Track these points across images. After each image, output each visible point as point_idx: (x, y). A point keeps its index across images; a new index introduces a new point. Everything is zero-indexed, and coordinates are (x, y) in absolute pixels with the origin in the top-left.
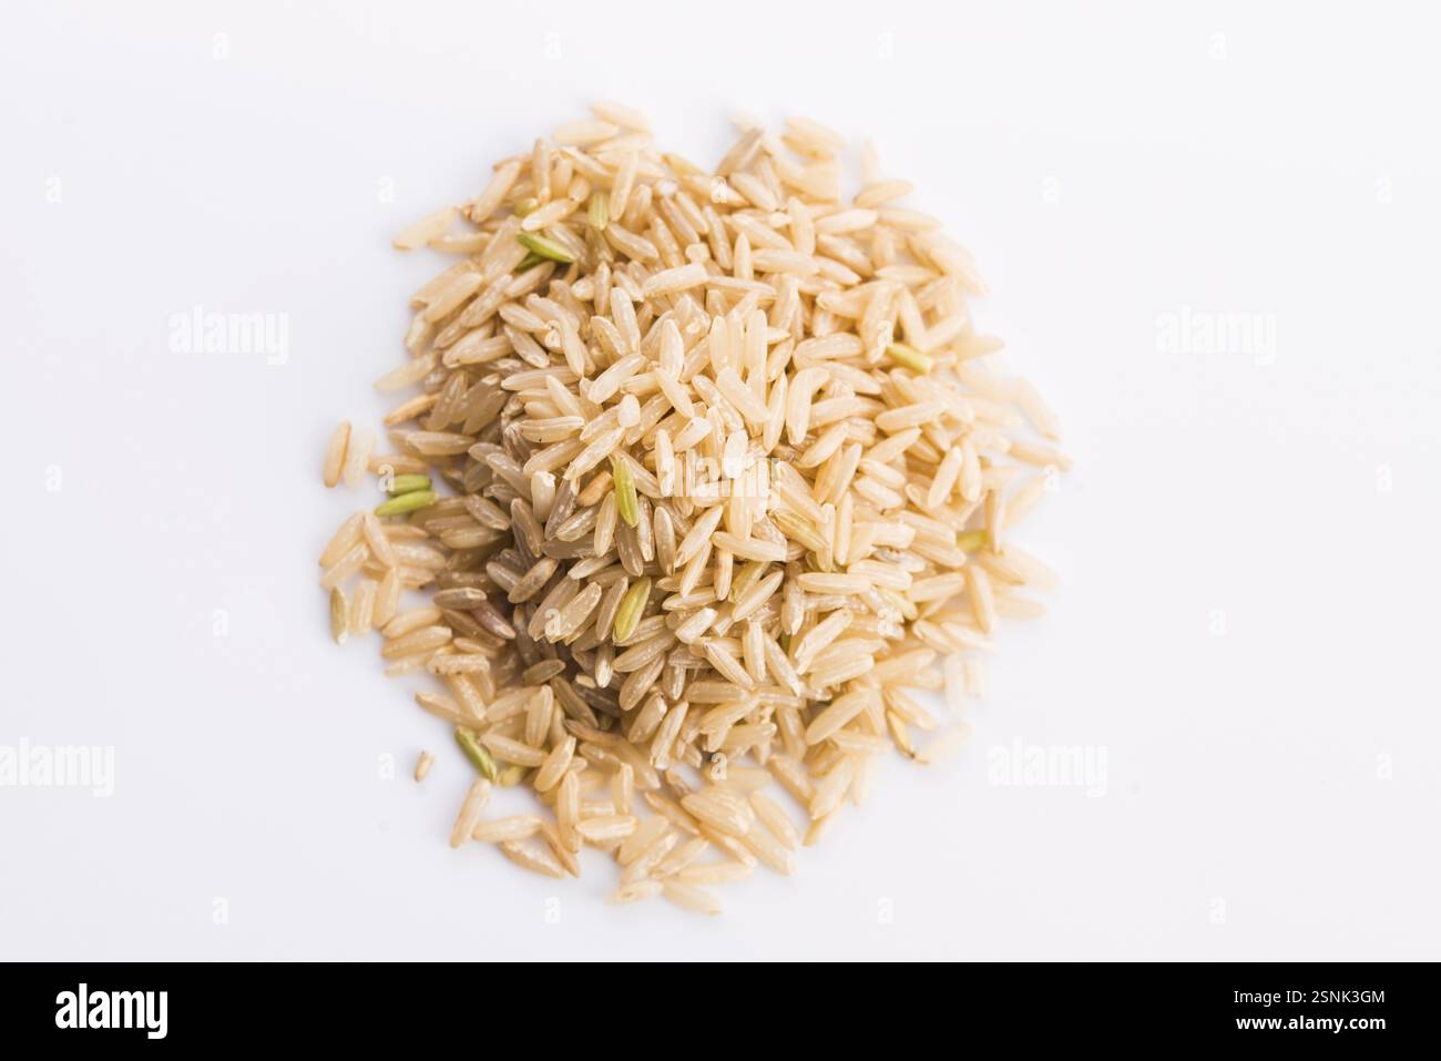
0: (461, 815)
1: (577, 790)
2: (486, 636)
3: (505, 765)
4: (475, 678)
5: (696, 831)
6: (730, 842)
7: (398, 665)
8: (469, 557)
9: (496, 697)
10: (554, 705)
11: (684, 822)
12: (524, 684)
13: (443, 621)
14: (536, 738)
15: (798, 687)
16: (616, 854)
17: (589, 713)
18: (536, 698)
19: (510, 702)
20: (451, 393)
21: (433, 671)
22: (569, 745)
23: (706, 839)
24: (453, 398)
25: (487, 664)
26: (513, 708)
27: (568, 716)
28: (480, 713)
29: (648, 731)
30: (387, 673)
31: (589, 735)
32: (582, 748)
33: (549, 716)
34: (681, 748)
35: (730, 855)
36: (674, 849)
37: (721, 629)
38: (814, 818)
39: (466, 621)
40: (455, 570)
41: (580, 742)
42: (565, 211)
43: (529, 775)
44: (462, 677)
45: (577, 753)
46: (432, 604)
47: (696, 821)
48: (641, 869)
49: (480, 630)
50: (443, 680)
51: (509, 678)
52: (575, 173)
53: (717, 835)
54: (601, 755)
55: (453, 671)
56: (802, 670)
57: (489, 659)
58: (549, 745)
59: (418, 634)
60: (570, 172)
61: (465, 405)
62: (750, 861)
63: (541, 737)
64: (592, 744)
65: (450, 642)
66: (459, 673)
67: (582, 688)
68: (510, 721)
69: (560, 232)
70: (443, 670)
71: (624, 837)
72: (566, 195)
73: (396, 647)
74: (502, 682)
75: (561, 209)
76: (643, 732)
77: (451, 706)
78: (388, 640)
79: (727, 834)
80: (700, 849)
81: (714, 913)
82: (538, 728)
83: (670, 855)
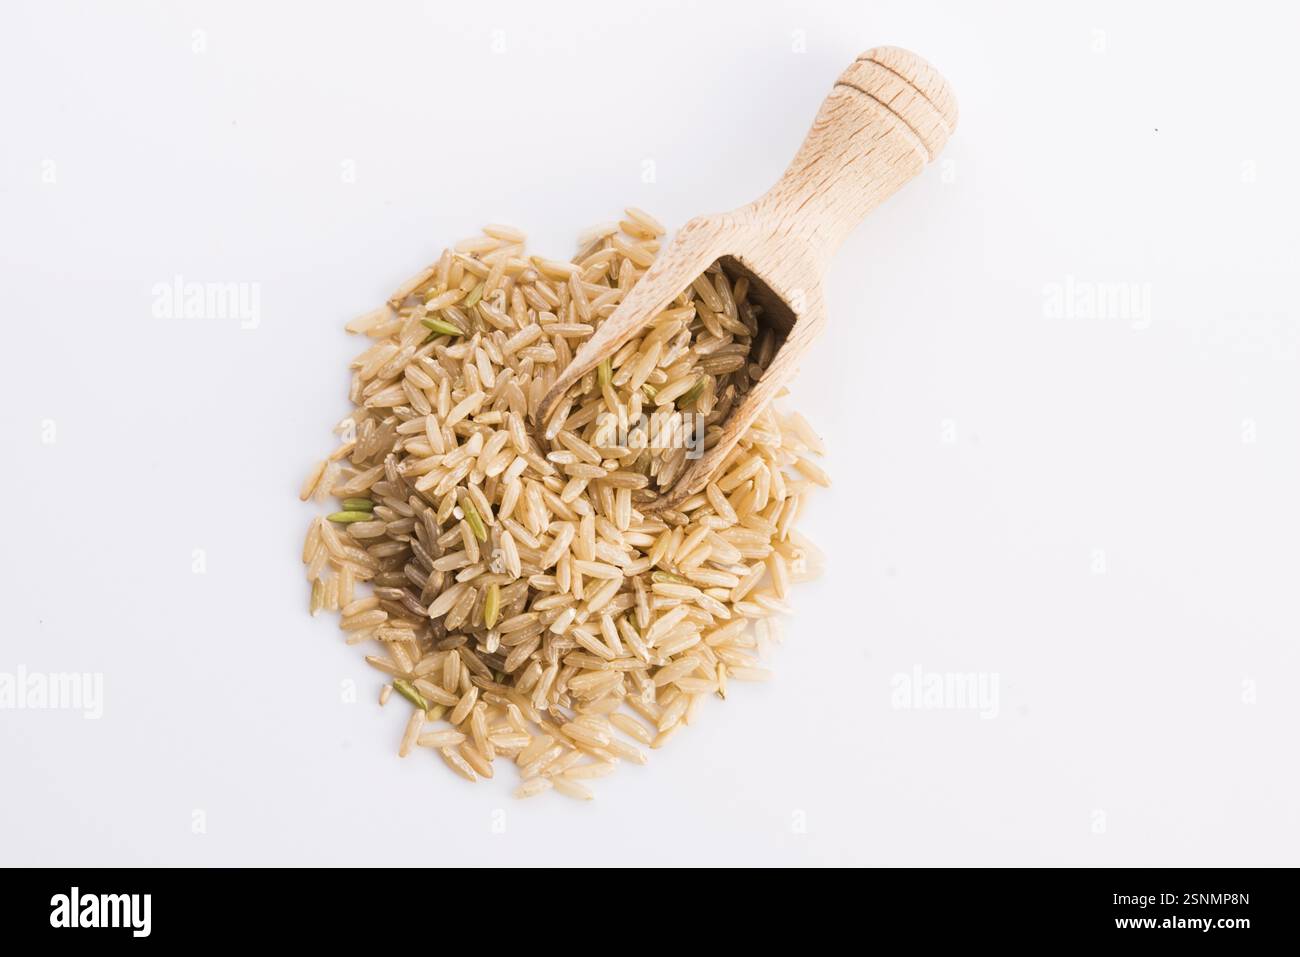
0: (406, 735)
1: (483, 719)
2: (411, 616)
3: (434, 704)
4: (406, 645)
5: (573, 747)
6: (598, 751)
7: (354, 636)
8: (394, 561)
9: (422, 659)
10: (461, 665)
11: (564, 740)
12: (440, 650)
13: (381, 606)
14: (450, 685)
15: (648, 656)
16: (515, 760)
17: (485, 669)
18: (447, 659)
19: (430, 663)
20: (365, 435)
21: (377, 638)
22: (473, 693)
23: (581, 752)
24: (366, 439)
25: (414, 635)
26: (433, 665)
27: (472, 673)
28: (408, 669)
29: (528, 685)
30: (347, 642)
31: (488, 686)
32: (485, 696)
33: (458, 671)
34: (556, 696)
35: (597, 759)
36: (560, 757)
37: (581, 619)
38: (661, 730)
39: (397, 607)
40: (385, 571)
41: (482, 691)
42: (456, 298)
43: (448, 712)
44: (397, 644)
45: (480, 698)
46: (372, 594)
47: (573, 741)
48: (535, 769)
49: (407, 612)
50: (384, 644)
51: (429, 645)
52: (466, 271)
53: (589, 748)
54: (498, 700)
55: (390, 639)
56: (651, 645)
57: (415, 631)
58: (460, 692)
59: (365, 615)
60: (462, 270)
61: (374, 441)
62: (615, 761)
63: (454, 685)
64: (491, 692)
65: (387, 621)
66: (394, 641)
67: (480, 653)
68: (432, 674)
69: (452, 313)
70: (383, 637)
71: (523, 748)
72: (457, 286)
73: (349, 622)
74: (424, 649)
75: (454, 296)
76: (525, 686)
77: (390, 664)
78: (345, 617)
79: (593, 747)
80: (577, 758)
81: (588, 799)
82: (451, 680)
83: (556, 761)
